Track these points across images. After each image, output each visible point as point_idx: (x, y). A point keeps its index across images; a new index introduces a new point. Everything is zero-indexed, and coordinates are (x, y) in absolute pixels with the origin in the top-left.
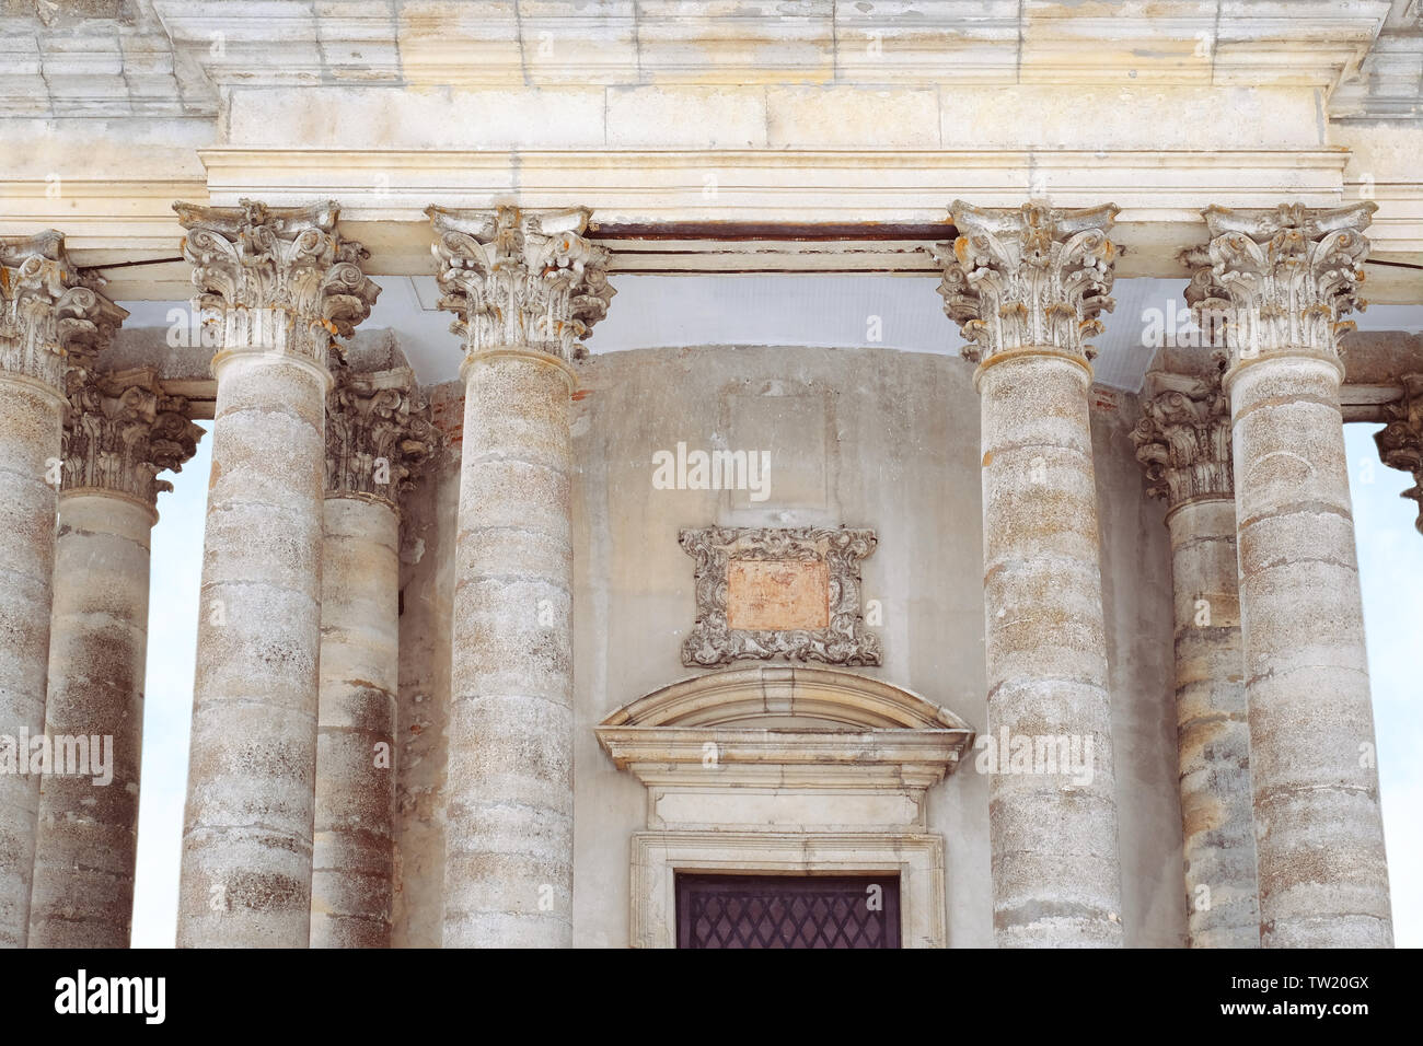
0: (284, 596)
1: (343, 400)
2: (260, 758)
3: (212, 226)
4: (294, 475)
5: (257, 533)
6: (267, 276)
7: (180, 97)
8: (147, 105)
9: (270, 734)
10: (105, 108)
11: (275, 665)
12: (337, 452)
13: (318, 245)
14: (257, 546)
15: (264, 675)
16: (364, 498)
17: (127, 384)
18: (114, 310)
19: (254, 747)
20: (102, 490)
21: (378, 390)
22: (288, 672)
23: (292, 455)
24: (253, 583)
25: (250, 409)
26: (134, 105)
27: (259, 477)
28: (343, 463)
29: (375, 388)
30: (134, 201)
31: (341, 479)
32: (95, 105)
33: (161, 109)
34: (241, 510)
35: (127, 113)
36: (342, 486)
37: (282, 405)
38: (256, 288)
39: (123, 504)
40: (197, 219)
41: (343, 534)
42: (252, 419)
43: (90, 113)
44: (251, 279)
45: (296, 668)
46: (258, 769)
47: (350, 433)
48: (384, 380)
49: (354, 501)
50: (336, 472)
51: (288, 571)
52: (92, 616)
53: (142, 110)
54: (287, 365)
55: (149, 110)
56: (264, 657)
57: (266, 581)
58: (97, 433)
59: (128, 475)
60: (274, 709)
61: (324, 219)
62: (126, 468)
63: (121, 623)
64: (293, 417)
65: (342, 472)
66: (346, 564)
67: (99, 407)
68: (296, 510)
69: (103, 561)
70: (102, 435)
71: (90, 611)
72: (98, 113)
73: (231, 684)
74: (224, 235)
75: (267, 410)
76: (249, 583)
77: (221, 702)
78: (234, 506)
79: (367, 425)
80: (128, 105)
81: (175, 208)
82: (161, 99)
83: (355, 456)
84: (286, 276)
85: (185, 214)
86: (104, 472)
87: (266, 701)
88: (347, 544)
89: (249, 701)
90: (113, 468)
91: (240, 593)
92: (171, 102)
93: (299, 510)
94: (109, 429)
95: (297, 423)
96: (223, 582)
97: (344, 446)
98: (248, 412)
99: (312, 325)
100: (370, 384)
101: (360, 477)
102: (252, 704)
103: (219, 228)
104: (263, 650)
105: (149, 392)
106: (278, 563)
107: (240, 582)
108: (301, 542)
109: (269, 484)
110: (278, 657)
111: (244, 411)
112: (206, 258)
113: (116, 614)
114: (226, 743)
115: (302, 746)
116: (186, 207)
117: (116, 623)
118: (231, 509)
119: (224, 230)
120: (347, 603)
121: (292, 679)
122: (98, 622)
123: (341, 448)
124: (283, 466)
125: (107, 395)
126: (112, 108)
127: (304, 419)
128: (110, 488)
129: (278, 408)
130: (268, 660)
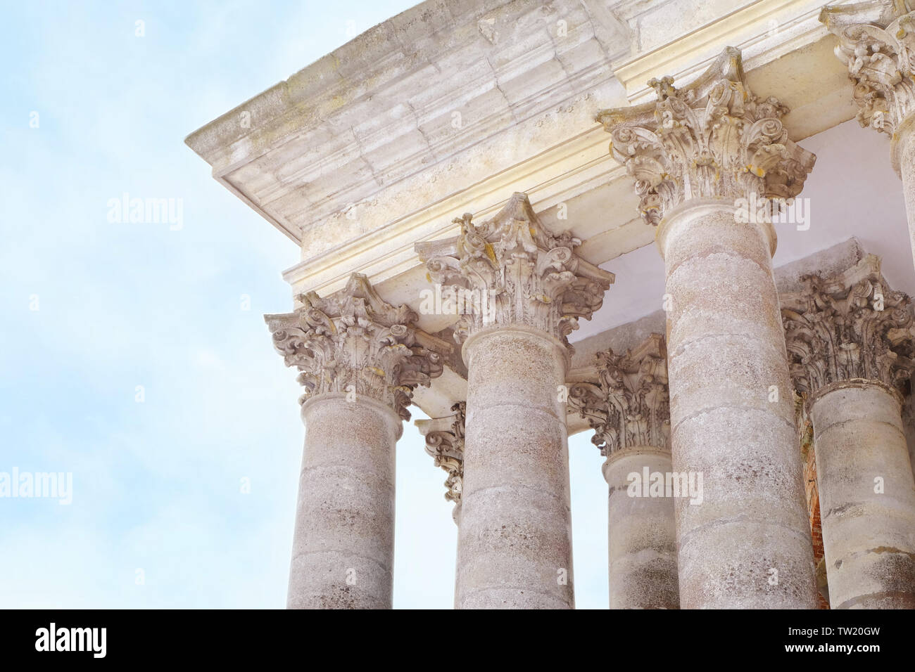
0: (746, 415)
1: (820, 303)
2: (743, 577)
3: (634, 122)
4: (741, 305)
5: (709, 363)
6: (687, 142)
7: (606, 58)
8: (583, 78)
9: (751, 551)
10: (552, 96)
11: (747, 483)
12: (824, 354)
13: (725, 91)
14: (711, 375)
15: (736, 493)
16: (857, 384)
17: (640, 358)
18: (600, 274)
19: (736, 566)
20: (633, 448)
21: (851, 288)
22: (762, 488)
23: (736, 288)
24: (713, 409)
25: (689, 259)
26: (573, 83)
27: (704, 313)
28: (832, 361)
29: (847, 286)
30: (582, 153)
31: (832, 376)
32: (544, 98)
33: (594, 78)
34: (692, 348)
35: (569, 94)
36: (834, 380)
37: (718, 247)
38: (681, 160)
39: (654, 457)
40: (620, 121)
41: (843, 420)
42: (692, 266)
43: (543, 107)
44: (674, 152)
45: (771, 483)
46: (743, 588)
47: (833, 333)
48: (854, 277)
49: (847, 390)
50: (827, 370)
51: (747, 392)
52: (640, 553)
53: (580, 85)
54: (718, 213)
55: (586, 82)
56: (734, 477)
57: (726, 404)
58: (625, 406)
59: (654, 434)
60: (751, 527)
61: (728, 68)
62: (654, 427)
63: (666, 556)
64: (732, 255)
65: (833, 369)
66: (850, 445)
67: (622, 382)
68: (748, 336)
69: (642, 506)
70: (629, 407)
71: (637, 550)
72: (548, 104)
73: (704, 510)
74: (646, 127)
75: (704, 255)
76: (708, 410)
77: (697, 530)
78: (686, 347)
79: (848, 322)
80: (568, 85)
81: (598, 119)
82: (592, 68)
83: (841, 349)
84: (706, 140)
85: (607, 120)
86: (634, 435)
87: (742, 518)
88: (848, 428)
89: (724, 522)
90: (641, 431)
91: (701, 423)
92: (600, 66)
93: (752, 335)
94: (634, 400)
95: (737, 259)
96: (685, 419)
97: (830, 346)
98: (688, 262)
99: (739, 175)
100: (842, 285)
101: (850, 368)
102: (728, 524)
103: (640, 122)
104: (731, 470)
105: (659, 357)
106: (736, 385)
107: (700, 412)
108: (758, 365)
109: (717, 316)
110: (750, 474)
111: (684, 263)
112: (631, 150)
113: (660, 549)
114: (707, 570)
115: (791, 561)
116: (607, 113)
117: (661, 556)
118: (684, 350)
119: (644, 122)
120: (858, 478)
121: (768, 494)
122: (645, 558)
123: (827, 350)
124: (728, 298)
125: (626, 372)
126: (557, 95)
127: (744, 255)
128: (641, 445)
129: (715, 249)
130: (738, 478)
